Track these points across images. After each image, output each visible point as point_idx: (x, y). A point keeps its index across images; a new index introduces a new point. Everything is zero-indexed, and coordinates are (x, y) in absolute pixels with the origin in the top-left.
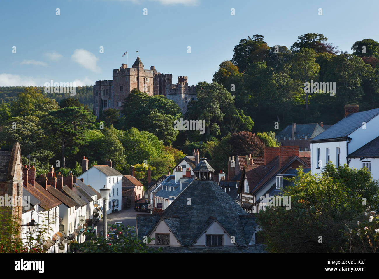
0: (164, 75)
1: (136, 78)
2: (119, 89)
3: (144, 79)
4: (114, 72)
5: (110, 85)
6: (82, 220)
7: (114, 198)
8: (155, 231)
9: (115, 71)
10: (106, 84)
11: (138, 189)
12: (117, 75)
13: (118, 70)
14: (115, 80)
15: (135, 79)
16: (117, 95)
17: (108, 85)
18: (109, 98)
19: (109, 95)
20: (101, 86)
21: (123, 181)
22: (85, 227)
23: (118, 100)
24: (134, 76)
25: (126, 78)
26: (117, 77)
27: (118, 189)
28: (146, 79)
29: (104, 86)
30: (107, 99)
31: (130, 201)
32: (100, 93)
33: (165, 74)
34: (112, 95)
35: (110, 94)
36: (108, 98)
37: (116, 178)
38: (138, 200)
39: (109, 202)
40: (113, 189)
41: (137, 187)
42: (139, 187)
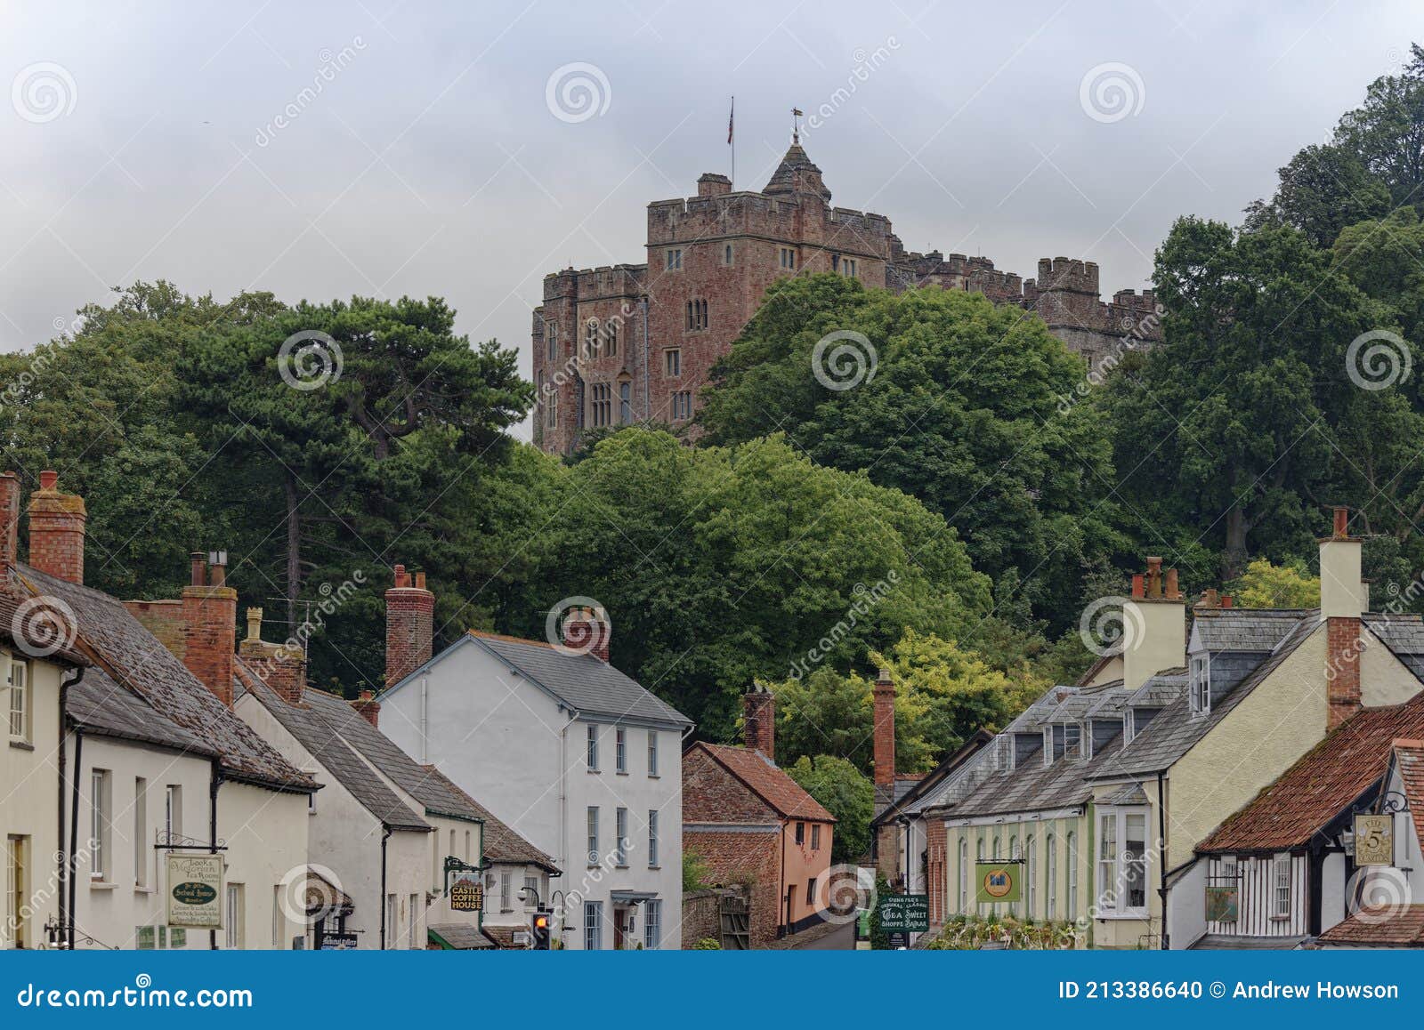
0: (946, 259)
1: (784, 250)
2: (683, 321)
3: (835, 260)
4: (650, 215)
5: (627, 296)
7: (624, 883)
9: (659, 213)
10: (603, 289)
11: (800, 837)
12: (668, 237)
13: (676, 204)
14: (660, 262)
15: (774, 258)
16: (669, 353)
17: (618, 297)
18: (623, 373)
19: (620, 350)
20: (573, 304)
21: (694, 781)
23: (678, 384)
24: (774, 241)
25: (724, 253)
26: (667, 249)
27: (652, 814)
28: (841, 263)
29: (593, 304)
30: (612, 377)
31: (747, 917)
32: (568, 344)
33: (953, 257)
34: (644, 354)
35: (626, 351)
36: (618, 370)
37: (637, 741)
38: (797, 917)
39: (591, 909)
40: (621, 812)
41: (791, 831)
42: (808, 831)
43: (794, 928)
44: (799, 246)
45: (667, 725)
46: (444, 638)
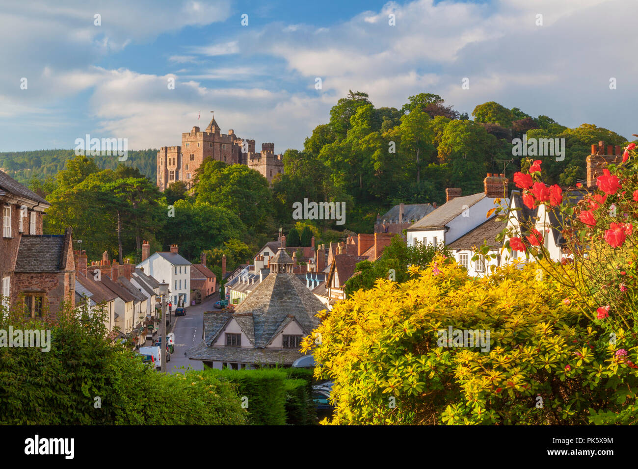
2: (189, 158)
4: (182, 135)
5: (178, 153)
6: (142, 318)
7: (180, 292)
8: (225, 330)
9: (184, 135)
10: (172, 151)
11: (210, 281)
12: (186, 140)
13: (188, 133)
14: (184, 146)
15: (208, 145)
16: (186, 165)
17: (175, 152)
18: (177, 169)
19: (176, 165)
20: (166, 154)
21: (192, 271)
22: (145, 326)
23: (188, 172)
24: (208, 142)
26: (186, 143)
27: (185, 279)
28: (222, 145)
29: (170, 154)
30: (175, 170)
31: (201, 296)
32: (165, 162)
33: (247, 140)
34: (181, 165)
37: (183, 268)
38: (210, 294)
39: (175, 297)
40: (180, 281)
41: (209, 279)
42: (212, 279)
43: (209, 296)
44: (214, 142)
45: (188, 265)
46: (151, 253)
